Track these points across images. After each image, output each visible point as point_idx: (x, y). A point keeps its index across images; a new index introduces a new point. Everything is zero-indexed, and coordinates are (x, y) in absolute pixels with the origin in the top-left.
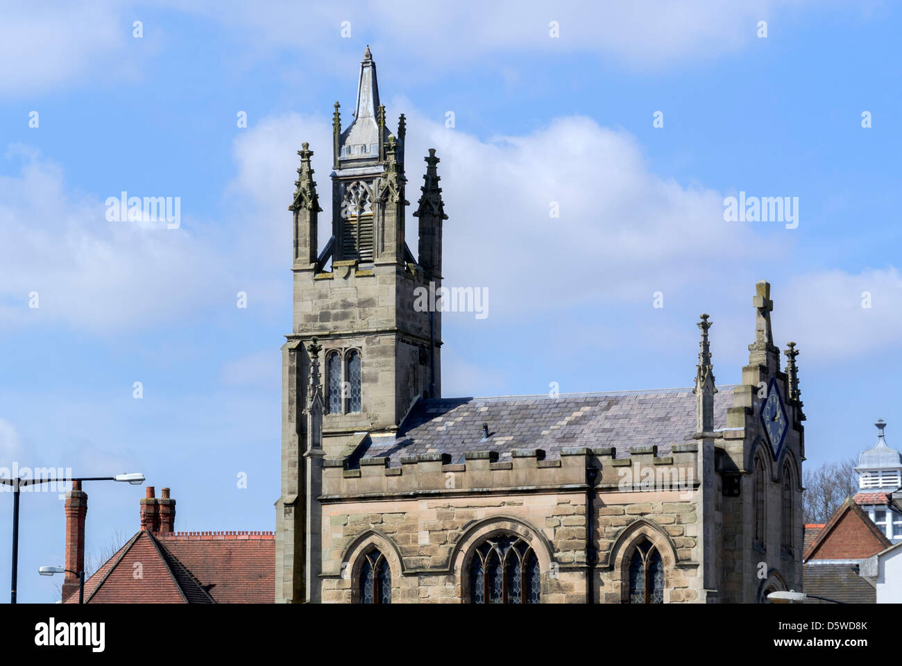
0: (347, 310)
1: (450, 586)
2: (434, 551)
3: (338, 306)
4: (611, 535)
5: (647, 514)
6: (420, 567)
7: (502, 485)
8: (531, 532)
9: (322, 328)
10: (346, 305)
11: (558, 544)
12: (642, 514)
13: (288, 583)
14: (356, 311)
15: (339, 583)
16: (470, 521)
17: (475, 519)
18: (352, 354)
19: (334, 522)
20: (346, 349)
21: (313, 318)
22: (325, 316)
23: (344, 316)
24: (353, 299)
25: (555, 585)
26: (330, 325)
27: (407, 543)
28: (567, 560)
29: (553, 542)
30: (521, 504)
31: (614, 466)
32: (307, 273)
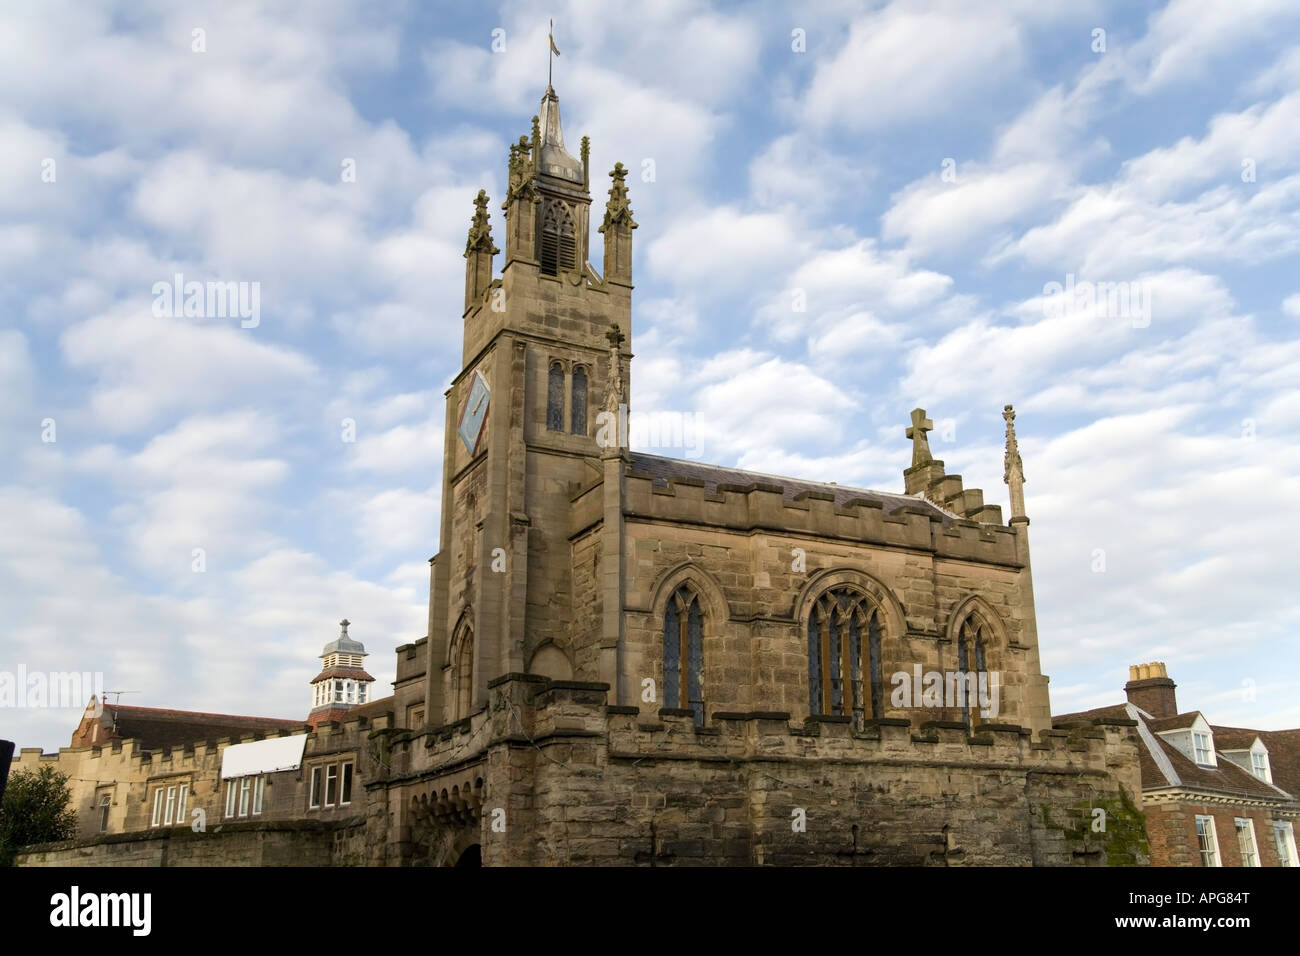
0: (578, 321)
1: (795, 640)
2: (775, 597)
3: (568, 314)
4: (947, 606)
5: (977, 589)
6: (759, 613)
7: (846, 534)
8: (882, 592)
9: (547, 332)
10: (575, 314)
11: (910, 606)
12: (972, 589)
13: (518, 619)
14: (588, 325)
15: (648, 621)
16: (815, 568)
17: (821, 567)
18: (579, 372)
19: (640, 544)
20: (573, 362)
21: (538, 319)
22: (551, 319)
23: (574, 326)
24: (585, 311)
25: (908, 653)
26: (558, 331)
27: (733, 584)
28: (918, 627)
29: (904, 605)
30: (869, 558)
31: (945, 535)
32: (531, 267)
